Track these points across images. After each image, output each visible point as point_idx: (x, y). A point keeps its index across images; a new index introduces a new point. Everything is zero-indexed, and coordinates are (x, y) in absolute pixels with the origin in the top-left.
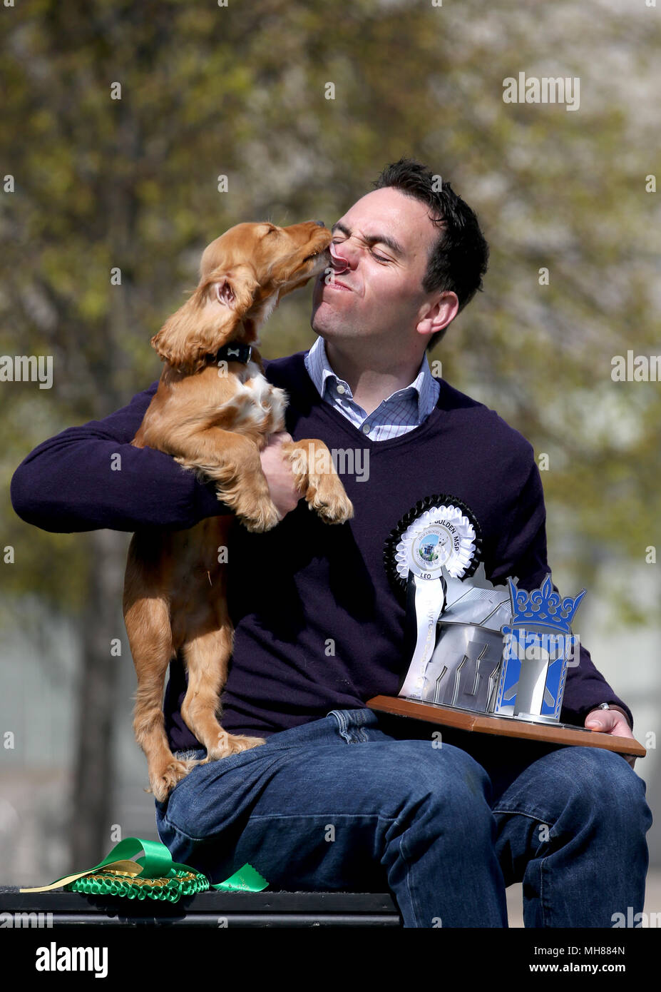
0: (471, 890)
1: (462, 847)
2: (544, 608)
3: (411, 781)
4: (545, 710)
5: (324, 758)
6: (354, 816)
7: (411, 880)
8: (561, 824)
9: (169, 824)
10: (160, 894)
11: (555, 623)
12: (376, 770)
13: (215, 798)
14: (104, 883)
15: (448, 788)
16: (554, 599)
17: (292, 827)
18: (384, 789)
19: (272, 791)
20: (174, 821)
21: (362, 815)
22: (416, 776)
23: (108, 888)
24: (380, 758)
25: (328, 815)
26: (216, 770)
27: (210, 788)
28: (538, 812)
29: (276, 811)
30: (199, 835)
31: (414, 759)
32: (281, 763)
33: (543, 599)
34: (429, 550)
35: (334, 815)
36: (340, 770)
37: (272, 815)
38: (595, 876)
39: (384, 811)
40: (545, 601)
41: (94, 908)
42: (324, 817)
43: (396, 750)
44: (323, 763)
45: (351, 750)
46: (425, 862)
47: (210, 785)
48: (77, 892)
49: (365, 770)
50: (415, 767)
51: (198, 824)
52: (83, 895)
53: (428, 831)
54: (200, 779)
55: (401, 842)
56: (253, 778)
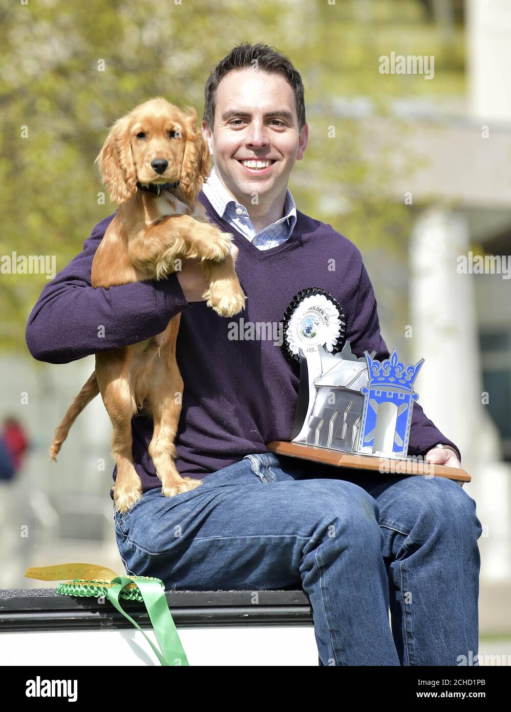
0: (368, 589)
1: (361, 557)
2: (393, 373)
3: (322, 509)
4: (396, 448)
5: (253, 494)
6: (278, 536)
7: (322, 582)
8: (414, 534)
9: (131, 543)
10: (131, 595)
11: (401, 384)
12: (294, 502)
13: (170, 523)
14: (89, 588)
15: (351, 513)
16: (400, 366)
17: (230, 545)
18: (301, 516)
19: (214, 519)
20: (136, 541)
21: (284, 536)
22: (326, 506)
23: (92, 592)
24: (297, 493)
25: (258, 536)
26: (168, 503)
27: (165, 515)
28: (397, 525)
29: (216, 534)
30: (156, 550)
31: (323, 493)
32: (219, 499)
33: (392, 367)
34: (308, 330)
35: (262, 536)
36: (266, 503)
37: (214, 537)
38: (441, 572)
39: (302, 532)
40: (393, 368)
41: (81, 607)
42: (255, 538)
43: (308, 487)
44: (252, 498)
45: (273, 487)
46: (334, 569)
47: (165, 513)
48: (68, 595)
49: (285, 502)
50: (324, 498)
51: (156, 542)
52: (73, 597)
53: (337, 545)
54: (156, 510)
55: (317, 554)
56: (198, 509)
